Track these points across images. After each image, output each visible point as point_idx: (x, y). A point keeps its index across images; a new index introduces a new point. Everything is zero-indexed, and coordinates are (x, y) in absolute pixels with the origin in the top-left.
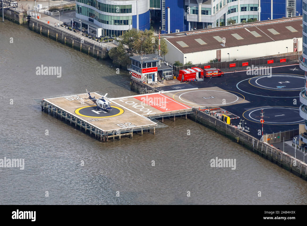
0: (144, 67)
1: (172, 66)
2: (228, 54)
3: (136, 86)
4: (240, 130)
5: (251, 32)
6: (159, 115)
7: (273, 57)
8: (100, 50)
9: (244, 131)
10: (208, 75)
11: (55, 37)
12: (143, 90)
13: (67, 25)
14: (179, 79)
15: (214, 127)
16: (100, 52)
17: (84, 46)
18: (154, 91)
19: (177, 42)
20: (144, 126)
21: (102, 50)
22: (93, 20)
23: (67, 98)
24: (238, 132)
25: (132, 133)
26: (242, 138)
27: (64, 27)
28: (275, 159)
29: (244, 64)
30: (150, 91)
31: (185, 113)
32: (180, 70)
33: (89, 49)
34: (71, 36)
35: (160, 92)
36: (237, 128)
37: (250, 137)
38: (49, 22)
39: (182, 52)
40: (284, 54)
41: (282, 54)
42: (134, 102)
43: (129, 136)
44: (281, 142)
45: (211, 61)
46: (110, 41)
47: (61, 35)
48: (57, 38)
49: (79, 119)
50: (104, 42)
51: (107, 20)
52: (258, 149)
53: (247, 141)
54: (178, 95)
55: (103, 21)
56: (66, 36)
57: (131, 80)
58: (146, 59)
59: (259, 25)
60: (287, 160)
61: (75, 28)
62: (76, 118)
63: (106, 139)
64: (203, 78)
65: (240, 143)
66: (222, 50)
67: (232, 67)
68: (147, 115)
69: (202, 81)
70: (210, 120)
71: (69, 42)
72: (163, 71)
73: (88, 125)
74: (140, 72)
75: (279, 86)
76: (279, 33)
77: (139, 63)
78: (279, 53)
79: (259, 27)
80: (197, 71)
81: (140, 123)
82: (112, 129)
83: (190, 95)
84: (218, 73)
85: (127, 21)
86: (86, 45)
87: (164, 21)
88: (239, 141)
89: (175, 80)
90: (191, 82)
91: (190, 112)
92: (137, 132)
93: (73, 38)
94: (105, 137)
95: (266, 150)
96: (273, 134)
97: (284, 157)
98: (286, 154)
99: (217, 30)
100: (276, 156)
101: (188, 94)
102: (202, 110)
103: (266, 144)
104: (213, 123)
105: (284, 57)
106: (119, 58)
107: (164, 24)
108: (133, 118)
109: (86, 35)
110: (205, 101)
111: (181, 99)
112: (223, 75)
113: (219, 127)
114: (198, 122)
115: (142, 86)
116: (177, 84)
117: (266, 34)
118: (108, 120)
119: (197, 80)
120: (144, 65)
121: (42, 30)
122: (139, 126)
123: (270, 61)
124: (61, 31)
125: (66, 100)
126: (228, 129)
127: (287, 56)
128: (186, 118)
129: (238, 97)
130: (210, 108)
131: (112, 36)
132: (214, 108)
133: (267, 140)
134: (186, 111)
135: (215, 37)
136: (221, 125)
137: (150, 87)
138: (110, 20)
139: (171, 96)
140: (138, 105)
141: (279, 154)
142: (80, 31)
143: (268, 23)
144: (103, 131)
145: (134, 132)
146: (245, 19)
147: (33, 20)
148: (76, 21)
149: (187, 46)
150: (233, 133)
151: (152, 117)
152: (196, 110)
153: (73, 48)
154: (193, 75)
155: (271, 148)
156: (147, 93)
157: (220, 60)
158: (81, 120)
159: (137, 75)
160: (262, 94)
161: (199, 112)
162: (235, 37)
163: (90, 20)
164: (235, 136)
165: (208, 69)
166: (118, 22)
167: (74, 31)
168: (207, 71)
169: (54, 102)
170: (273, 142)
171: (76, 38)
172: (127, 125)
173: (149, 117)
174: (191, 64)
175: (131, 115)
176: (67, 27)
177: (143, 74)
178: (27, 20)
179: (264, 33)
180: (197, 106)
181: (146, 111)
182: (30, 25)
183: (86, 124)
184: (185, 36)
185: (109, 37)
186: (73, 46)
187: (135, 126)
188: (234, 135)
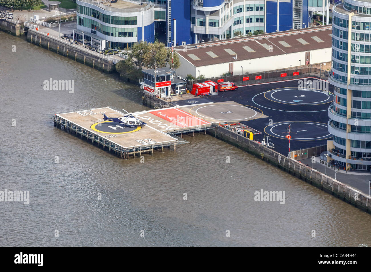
0: (157, 81)
1: (186, 80)
2: (241, 67)
3: (149, 101)
4: (264, 146)
5: (262, 45)
6: (178, 131)
7: (286, 70)
8: (105, 63)
9: (269, 147)
10: (222, 89)
11: (55, 49)
12: (157, 104)
13: (67, 37)
14: (193, 93)
15: (236, 143)
16: (106, 65)
17: (88, 59)
18: (169, 105)
19: (188, 55)
20: (165, 142)
21: (108, 63)
22: (96, 32)
23: (80, 113)
24: (262, 149)
25: (153, 149)
26: (267, 155)
27: (65, 38)
28: (304, 175)
29: (257, 77)
30: (165, 105)
31: (204, 128)
32: (193, 83)
33: (94, 62)
34: (74, 49)
35: (175, 106)
36: (261, 144)
37: (276, 153)
38: (48, 34)
39: (194, 65)
40: (296, 67)
41: (294, 67)
42: (150, 118)
43: (150, 153)
44: (308, 158)
45: (224, 75)
46: (115, 54)
47: (63, 47)
48: (58, 51)
49: (96, 135)
50: (109, 55)
51: (111, 32)
52: (285, 166)
53: (272, 157)
54: (195, 109)
55: (107, 33)
56: (68, 49)
57: (144, 94)
58: (159, 73)
59: (269, 37)
60: (317, 177)
61: (77, 40)
62: (93, 134)
63: (126, 155)
64: (218, 92)
65: (265, 160)
66: (235, 63)
67: (245, 81)
68: (166, 131)
69: (216, 95)
70: (231, 135)
71: (72, 55)
72: (176, 85)
73: (106, 141)
74: (153, 86)
75: (296, 101)
76: (290, 46)
77: (153, 76)
78: (291, 66)
79: (269, 39)
80: (211, 85)
81: (160, 139)
82: (133, 145)
83: (207, 110)
84: (232, 87)
85: (132, 33)
86: (91, 58)
87: (170, 33)
88: (264, 157)
89: (188, 94)
90: (205, 97)
91: (209, 127)
92: (157, 149)
93: (76, 51)
94: (126, 154)
95: (294, 166)
96: (301, 150)
97: (314, 174)
98: (316, 171)
99: (228, 43)
100: (305, 173)
101: (204, 108)
102: (222, 125)
103: (294, 161)
104: (234, 138)
105: (297, 70)
106: (127, 72)
107: (169, 36)
108: (152, 134)
109: (89, 48)
110: (223, 116)
111: (198, 114)
112: (237, 88)
113: (242, 143)
114: (218, 138)
115: (155, 101)
116: (191, 98)
117: (277, 47)
118: (127, 136)
119: (211, 94)
120: (158, 79)
121: (41, 42)
122: (160, 142)
123: (283, 74)
124: (63, 43)
125: (79, 115)
126: (251, 145)
127: (300, 70)
128: (205, 134)
129: (256, 112)
130: (229, 123)
131: (116, 48)
132: (234, 123)
133: (294, 156)
134: (205, 127)
135: (226, 50)
136: (243, 140)
137: (164, 102)
138: (114, 32)
139: (188, 111)
140: (155, 120)
141: (309, 171)
142: (82, 43)
143: (278, 36)
144: (124, 147)
145: (155, 149)
146: (251, 31)
147: (31, 32)
148: (77, 33)
149: (199, 59)
150: (257, 149)
151: (171, 133)
152: (216, 125)
153: (76, 60)
154: (207, 89)
155: (299, 165)
156: (162, 108)
157: (232, 74)
158: (98, 136)
159: (151, 89)
160: (280, 109)
161: (219, 128)
162: (246, 49)
163: (92, 32)
164: (259, 152)
165: (222, 82)
166: (123, 34)
167: (76, 43)
168: (221, 85)
169: (67, 117)
170: (300, 159)
171: (79, 51)
172: (147, 141)
173: (168, 132)
174: (204, 77)
175: (149, 131)
176: (68, 39)
177: (157, 88)
178: (24, 32)
179: (275, 45)
180: (216, 121)
181: (164, 127)
182: (28, 36)
183: (104, 140)
184: (195, 48)
185: (113, 50)
186: (76, 58)
187: (155, 143)
188: (257, 151)
